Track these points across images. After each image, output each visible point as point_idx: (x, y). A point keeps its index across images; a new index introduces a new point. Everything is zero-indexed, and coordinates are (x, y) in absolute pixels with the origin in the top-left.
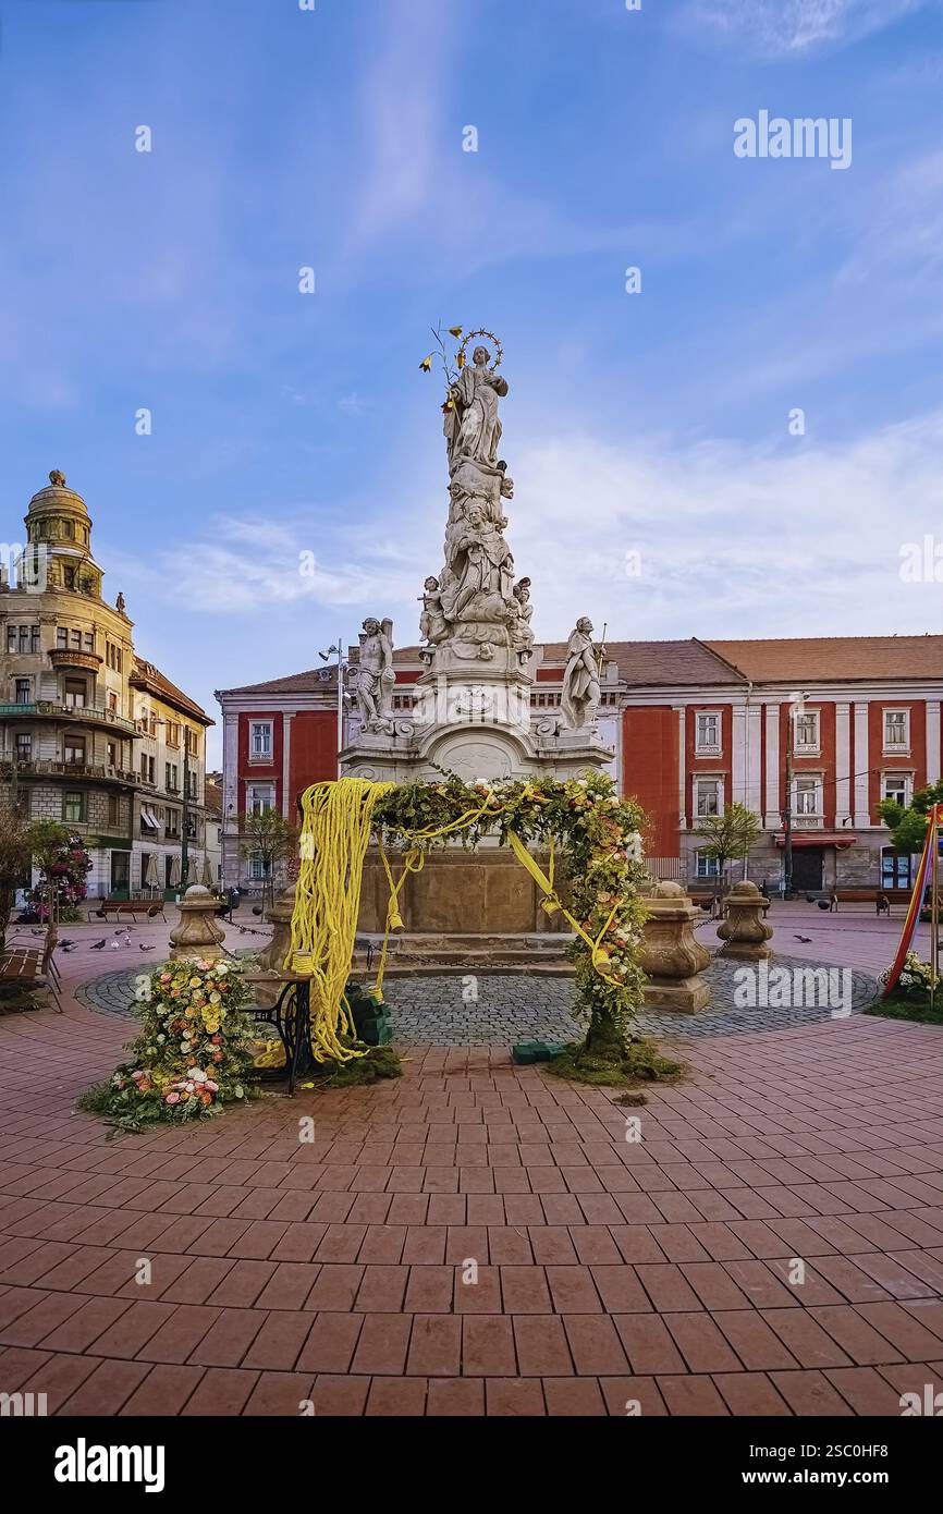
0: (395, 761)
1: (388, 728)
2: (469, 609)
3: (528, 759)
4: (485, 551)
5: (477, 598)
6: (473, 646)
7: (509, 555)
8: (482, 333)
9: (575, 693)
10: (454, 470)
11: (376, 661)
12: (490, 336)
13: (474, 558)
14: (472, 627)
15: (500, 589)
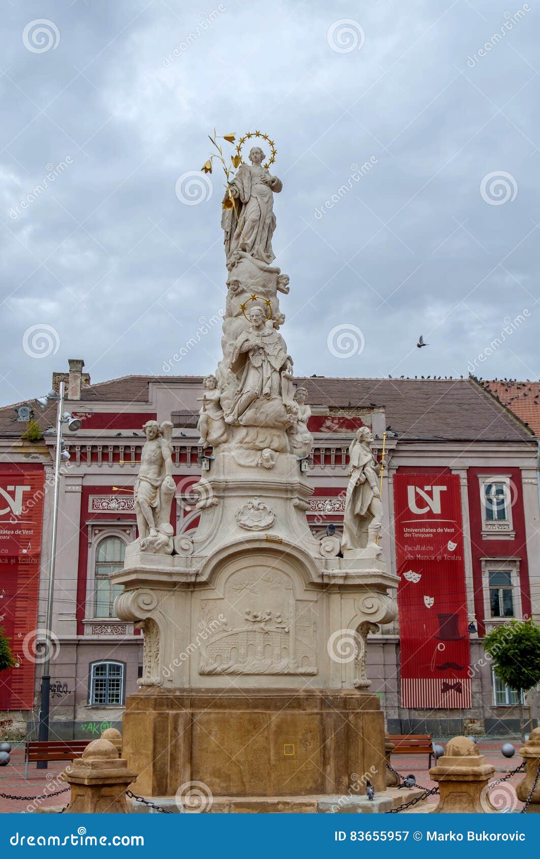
0: (175, 584)
1: (167, 545)
2: (249, 413)
3: (313, 584)
4: (266, 355)
5: (258, 403)
6: (253, 452)
7: (289, 358)
8: (258, 134)
9: (357, 510)
10: (233, 265)
11: (154, 468)
12: (266, 137)
13: (256, 361)
14: (253, 432)
15: (280, 394)
